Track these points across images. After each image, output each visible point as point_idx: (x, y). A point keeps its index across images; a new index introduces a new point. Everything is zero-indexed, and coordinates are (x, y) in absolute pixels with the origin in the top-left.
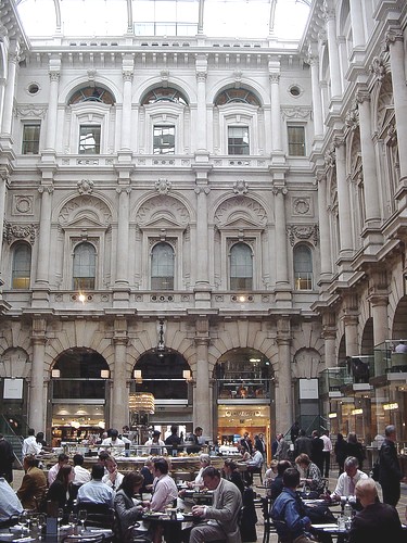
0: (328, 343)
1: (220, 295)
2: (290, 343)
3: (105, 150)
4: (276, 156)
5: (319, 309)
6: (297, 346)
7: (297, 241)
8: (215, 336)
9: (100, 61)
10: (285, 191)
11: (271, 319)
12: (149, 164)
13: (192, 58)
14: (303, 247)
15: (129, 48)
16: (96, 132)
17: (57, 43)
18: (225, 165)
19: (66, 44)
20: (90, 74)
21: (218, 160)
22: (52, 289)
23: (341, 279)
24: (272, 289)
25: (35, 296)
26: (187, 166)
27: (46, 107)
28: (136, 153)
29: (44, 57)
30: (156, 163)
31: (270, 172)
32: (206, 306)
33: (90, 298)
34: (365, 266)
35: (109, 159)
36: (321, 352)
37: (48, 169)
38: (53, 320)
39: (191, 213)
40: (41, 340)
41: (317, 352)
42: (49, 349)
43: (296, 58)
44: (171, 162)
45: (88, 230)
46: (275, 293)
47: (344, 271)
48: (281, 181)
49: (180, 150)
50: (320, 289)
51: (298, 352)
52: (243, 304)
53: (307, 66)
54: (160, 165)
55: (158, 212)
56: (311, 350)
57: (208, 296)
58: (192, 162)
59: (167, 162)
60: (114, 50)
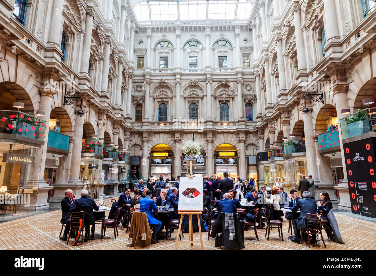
0: (260, 142)
1: (216, 123)
2: (245, 142)
3: (170, 67)
4: (238, 67)
5: (257, 128)
6: (247, 143)
7: (247, 101)
8: (214, 139)
9: (163, 31)
10: (242, 81)
11: (237, 133)
12: (187, 72)
13: (204, 29)
14: (249, 104)
15: (178, 25)
16: (166, 59)
17: (149, 23)
18: (218, 71)
19: (153, 24)
20: (163, 36)
21: (215, 70)
22: (151, 121)
23: (267, 115)
24: (237, 120)
25: (143, 124)
26: (203, 72)
27: (146, 50)
28: (182, 67)
29: (145, 30)
30: (190, 71)
31: (236, 74)
32: (211, 127)
33: (165, 124)
34: (279, 109)
35: (172, 70)
36: (257, 145)
37: (148, 75)
38: (151, 133)
39: (204, 91)
40: (147, 141)
41: (255, 145)
42: (149, 145)
43: (247, 27)
44: (196, 71)
45: (164, 98)
46: (238, 122)
47: (268, 112)
48: (241, 77)
49: (199, 66)
50: (257, 120)
51: (248, 145)
52: (225, 126)
53: (251, 30)
54: (192, 72)
55: (192, 91)
56: (253, 144)
57: (211, 123)
58: (204, 71)
59: (192, 71)
60: (173, 26)
